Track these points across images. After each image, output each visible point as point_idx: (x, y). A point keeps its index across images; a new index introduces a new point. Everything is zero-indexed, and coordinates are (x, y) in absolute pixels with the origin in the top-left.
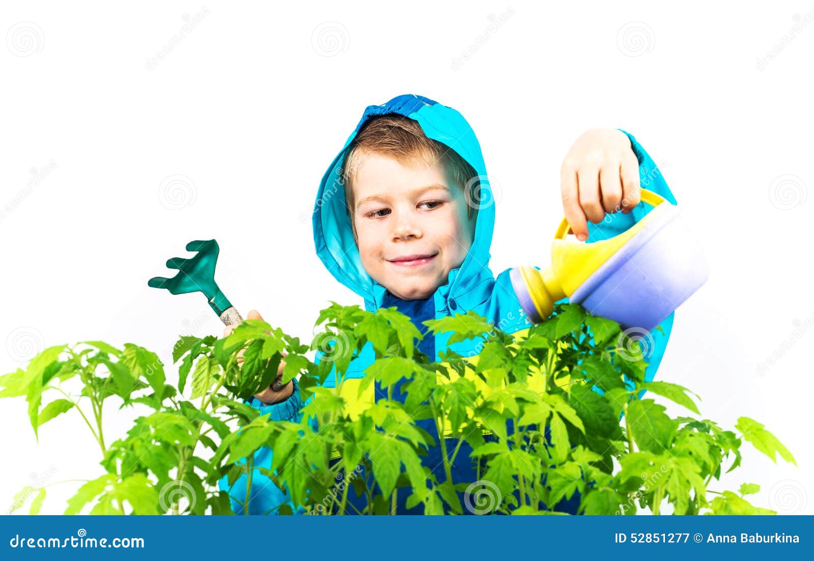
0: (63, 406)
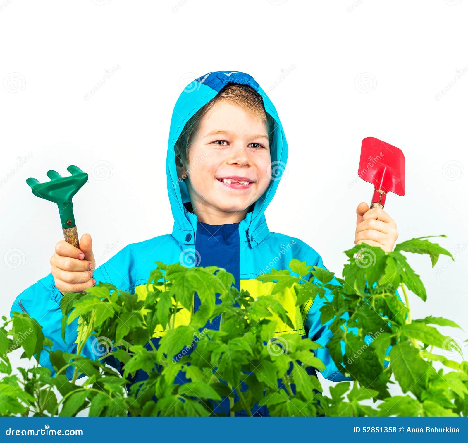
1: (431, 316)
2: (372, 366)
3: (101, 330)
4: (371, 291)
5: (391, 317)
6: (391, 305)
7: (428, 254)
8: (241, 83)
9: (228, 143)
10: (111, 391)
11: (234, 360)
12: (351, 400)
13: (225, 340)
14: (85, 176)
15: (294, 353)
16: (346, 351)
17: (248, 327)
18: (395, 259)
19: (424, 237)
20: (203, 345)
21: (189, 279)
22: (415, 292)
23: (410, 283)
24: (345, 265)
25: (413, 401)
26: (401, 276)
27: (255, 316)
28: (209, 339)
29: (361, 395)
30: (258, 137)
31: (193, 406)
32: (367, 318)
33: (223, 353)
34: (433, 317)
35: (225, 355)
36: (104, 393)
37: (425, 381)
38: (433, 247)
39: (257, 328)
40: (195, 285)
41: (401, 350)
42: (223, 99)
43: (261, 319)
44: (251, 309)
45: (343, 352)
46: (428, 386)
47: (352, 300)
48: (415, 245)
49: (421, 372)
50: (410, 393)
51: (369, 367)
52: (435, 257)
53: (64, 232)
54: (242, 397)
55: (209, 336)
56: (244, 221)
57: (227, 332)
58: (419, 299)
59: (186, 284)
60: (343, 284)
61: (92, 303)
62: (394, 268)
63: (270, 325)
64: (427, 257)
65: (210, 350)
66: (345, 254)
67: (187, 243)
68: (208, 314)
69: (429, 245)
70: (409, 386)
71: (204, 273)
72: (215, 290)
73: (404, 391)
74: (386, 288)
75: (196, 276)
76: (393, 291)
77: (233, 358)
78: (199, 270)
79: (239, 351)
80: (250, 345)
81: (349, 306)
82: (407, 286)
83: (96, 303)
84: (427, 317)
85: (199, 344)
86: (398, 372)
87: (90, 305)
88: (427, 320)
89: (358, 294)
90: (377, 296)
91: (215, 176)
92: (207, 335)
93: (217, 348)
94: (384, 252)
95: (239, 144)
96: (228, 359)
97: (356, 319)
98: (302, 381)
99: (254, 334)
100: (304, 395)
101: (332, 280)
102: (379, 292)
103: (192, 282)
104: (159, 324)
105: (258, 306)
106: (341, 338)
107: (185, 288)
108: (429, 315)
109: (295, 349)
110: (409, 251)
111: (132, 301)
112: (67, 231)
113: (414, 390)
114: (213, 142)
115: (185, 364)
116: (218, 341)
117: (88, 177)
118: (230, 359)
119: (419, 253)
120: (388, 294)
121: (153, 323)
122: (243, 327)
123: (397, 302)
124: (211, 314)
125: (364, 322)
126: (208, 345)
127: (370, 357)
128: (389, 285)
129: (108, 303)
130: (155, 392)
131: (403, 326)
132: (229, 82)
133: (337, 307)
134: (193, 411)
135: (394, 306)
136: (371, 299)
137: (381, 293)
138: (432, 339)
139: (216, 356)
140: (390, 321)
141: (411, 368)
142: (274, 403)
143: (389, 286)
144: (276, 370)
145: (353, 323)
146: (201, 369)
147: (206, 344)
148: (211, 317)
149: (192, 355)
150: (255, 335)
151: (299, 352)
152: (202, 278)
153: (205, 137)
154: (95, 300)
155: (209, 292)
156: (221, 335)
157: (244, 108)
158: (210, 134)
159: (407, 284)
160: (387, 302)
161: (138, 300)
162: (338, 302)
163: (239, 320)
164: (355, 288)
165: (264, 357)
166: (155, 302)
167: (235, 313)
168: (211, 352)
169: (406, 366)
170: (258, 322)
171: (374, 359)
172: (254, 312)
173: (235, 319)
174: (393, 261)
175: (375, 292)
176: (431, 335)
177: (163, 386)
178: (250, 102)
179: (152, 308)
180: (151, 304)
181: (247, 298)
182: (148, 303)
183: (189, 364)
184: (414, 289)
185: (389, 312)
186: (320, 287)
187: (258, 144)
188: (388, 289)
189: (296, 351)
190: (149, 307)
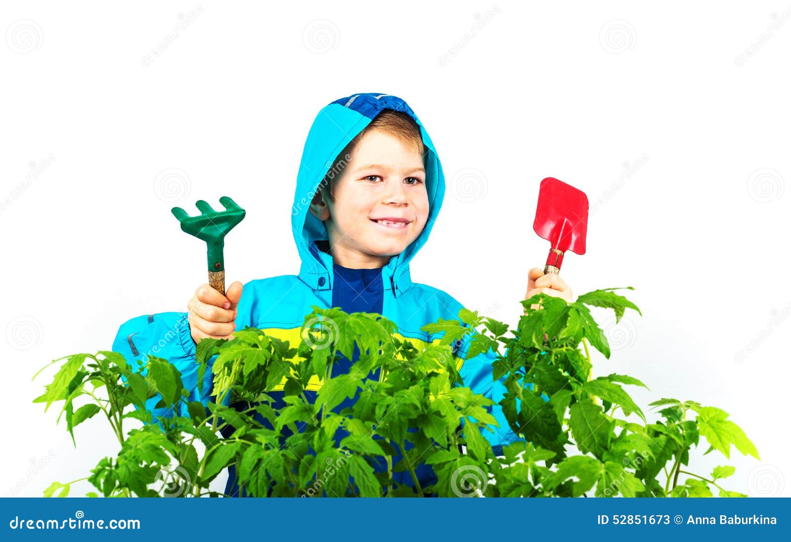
0: (90, 411)
1: (615, 374)
2: (550, 425)
3: (247, 379)
4: (551, 344)
5: (572, 373)
6: (573, 359)
7: (612, 308)
8: (398, 110)
9: (382, 179)
10: (264, 443)
11: (400, 414)
12: (526, 460)
13: (390, 392)
14: (243, 212)
15: (465, 409)
16: (521, 408)
17: (414, 379)
18: (578, 311)
19: (609, 289)
20: (367, 397)
21: (351, 325)
22: (597, 347)
23: (592, 338)
24: (521, 317)
25: (594, 460)
26: (584, 329)
27: (423, 368)
28: (373, 390)
29: (537, 456)
30: (415, 170)
31: (356, 461)
32: (546, 373)
33: (388, 406)
34: (616, 374)
35: (390, 407)
36: (256, 445)
37: (607, 441)
38: (619, 299)
39: (424, 380)
40: (358, 332)
41: (582, 408)
42: (374, 128)
43: (429, 371)
44: (419, 360)
45: (519, 410)
46: (610, 447)
47: (530, 353)
48: (599, 297)
49: (604, 431)
50: (590, 455)
51: (546, 427)
52: (620, 312)
53: (209, 275)
54: (406, 455)
55: (372, 387)
56: (387, 266)
57: (392, 383)
58: (602, 356)
59: (346, 330)
60: (520, 337)
61: (241, 349)
62: (577, 320)
63: (438, 378)
64: (611, 311)
65: (374, 402)
66: (521, 305)
67: (320, 288)
68: (370, 363)
69: (615, 298)
70: (589, 447)
71: (368, 318)
72: (379, 338)
73: (585, 452)
74: (567, 342)
75: (358, 322)
76: (575, 345)
77: (399, 411)
78: (362, 316)
79: (405, 404)
80: (417, 399)
81: (526, 360)
82: (590, 341)
83: (245, 349)
84: (611, 375)
85: (363, 395)
86: (578, 432)
87: (238, 351)
88: (611, 378)
89: (537, 347)
90: (558, 349)
91: (368, 217)
92: (370, 386)
93: (382, 400)
94: (566, 303)
95: (395, 180)
96: (394, 412)
97: (533, 374)
98: (474, 438)
99: (421, 387)
100: (476, 454)
101: (506, 333)
102: (559, 345)
103: (354, 328)
104: (315, 374)
105: (426, 356)
106: (516, 394)
107: (346, 335)
108: (613, 373)
109: (466, 404)
110: (592, 304)
111: (283, 348)
112: (213, 275)
113: (595, 452)
114: (364, 178)
115: (346, 416)
116: (383, 393)
117: (245, 213)
118: (396, 412)
119: (603, 306)
120: (569, 348)
121: (307, 373)
122: (409, 379)
123: (579, 356)
124: (374, 364)
125: (542, 377)
126: (372, 397)
127: (548, 415)
128: (571, 338)
129: (258, 349)
130: (313, 445)
131: (585, 383)
132: (385, 109)
133: (512, 362)
134: (356, 465)
135: (576, 361)
136: (550, 353)
137: (562, 346)
138: (617, 397)
139: (380, 408)
140: (570, 377)
141: (592, 427)
142: (443, 461)
143: (571, 340)
144: (446, 426)
145: (531, 378)
146: (363, 422)
147: (370, 395)
148: (374, 368)
149: (355, 407)
150: (423, 388)
151: (470, 407)
152: (364, 324)
153: (355, 172)
154: (243, 345)
155: (372, 340)
156: (386, 387)
157: (400, 137)
158: (360, 169)
159: (589, 338)
160: (568, 356)
161: (290, 348)
162: (513, 358)
163: (404, 372)
164: (534, 341)
165: (433, 412)
166: (310, 350)
167: (400, 365)
168: (376, 404)
169: (587, 424)
170: (425, 374)
171: (552, 417)
172: (422, 363)
173: (400, 370)
174: (576, 313)
175: (555, 345)
176: (616, 393)
177: (323, 439)
178: (406, 131)
179: (308, 355)
180: (306, 352)
181: (411, 350)
182: (301, 351)
183: (351, 417)
184: (597, 345)
185: (570, 367)
186: (493, 340)
187: (414, 178)
188: (569, 343)
189: (468, 406)
190: (303, 355)
